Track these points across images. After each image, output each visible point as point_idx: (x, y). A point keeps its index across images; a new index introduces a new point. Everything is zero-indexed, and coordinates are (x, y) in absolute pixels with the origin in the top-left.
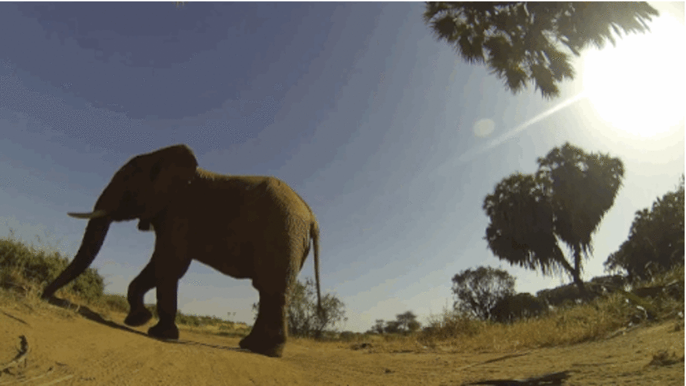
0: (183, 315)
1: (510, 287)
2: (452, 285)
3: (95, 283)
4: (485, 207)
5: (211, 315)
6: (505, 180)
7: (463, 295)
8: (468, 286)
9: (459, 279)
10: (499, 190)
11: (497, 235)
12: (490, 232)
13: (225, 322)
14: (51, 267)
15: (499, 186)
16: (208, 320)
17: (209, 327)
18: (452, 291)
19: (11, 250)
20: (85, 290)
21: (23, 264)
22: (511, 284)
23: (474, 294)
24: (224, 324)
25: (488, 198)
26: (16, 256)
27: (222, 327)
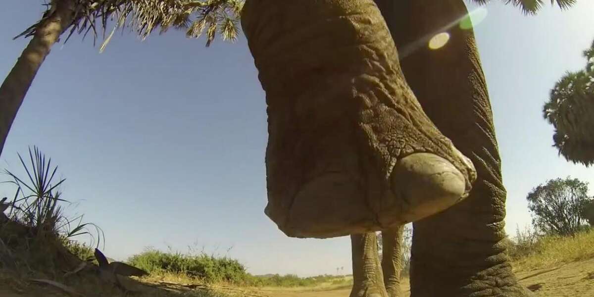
0: (300, 279)
1: (583, 193)
2: (528, 203)
3: (238, 270)
4: (545, 117)
5: (323, 274)
6: (558, 85)
7: (539, 211)
8: (543, 201)
9: (532, 197)
10: (554, 95)
11: (565, 140)
12: (557, 139)
13: (337, 277)
14: (206, 266)
15: (553, 91)
16: (320, 279)
17: (324, 285)
18: (529, 209)
19: (174, 260)
20: (233, 277)
21: (185, 268)
22: (584, 190)
23: (550, 208)
24: (335, 279)
25: (546, 107)
26: (179, 264)
27: (335, 283)
